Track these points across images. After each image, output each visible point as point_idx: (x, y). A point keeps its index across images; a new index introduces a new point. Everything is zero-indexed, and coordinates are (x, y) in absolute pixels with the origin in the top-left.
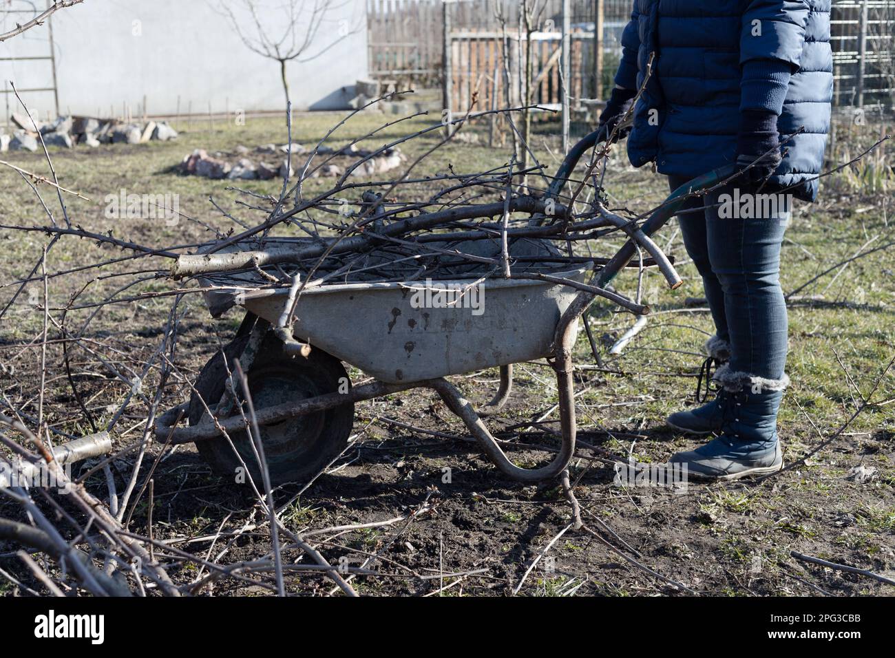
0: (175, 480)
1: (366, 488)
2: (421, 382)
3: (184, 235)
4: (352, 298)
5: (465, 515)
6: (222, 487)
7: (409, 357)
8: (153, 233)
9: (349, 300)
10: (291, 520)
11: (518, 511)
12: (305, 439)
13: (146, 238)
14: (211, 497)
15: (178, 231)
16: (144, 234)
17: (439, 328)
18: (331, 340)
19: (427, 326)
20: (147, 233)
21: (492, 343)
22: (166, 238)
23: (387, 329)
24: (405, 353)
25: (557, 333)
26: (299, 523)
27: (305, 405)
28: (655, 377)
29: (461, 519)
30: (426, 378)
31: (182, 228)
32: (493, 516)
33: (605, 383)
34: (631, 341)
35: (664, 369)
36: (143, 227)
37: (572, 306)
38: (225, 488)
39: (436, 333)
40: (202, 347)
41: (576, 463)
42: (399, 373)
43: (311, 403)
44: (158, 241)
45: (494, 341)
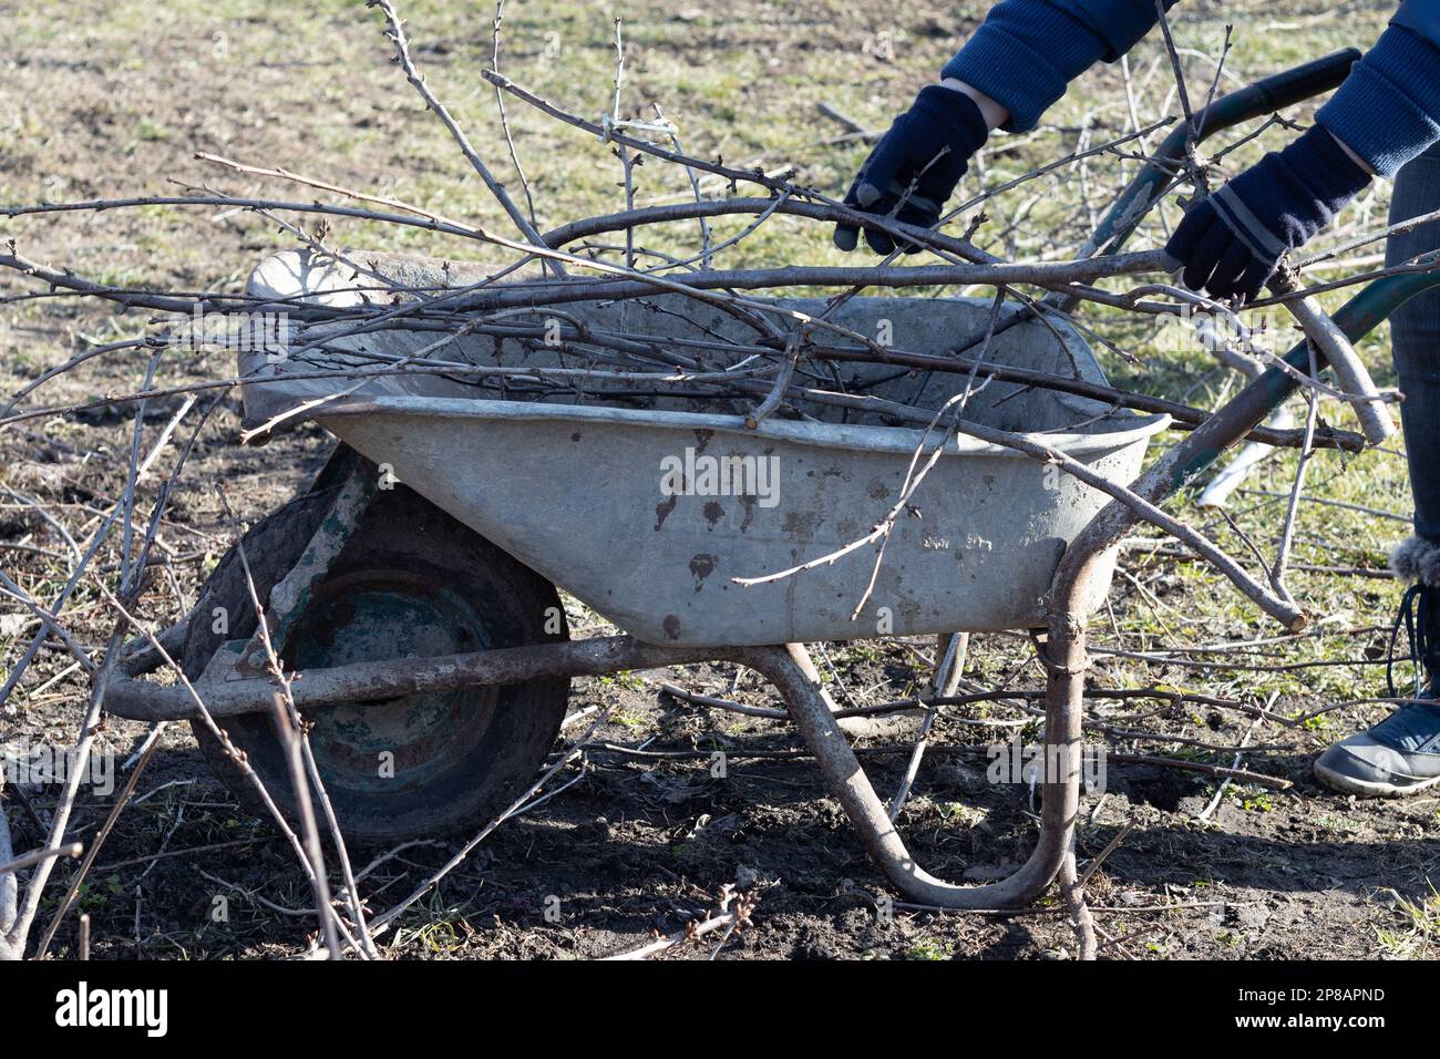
0: (154, 823)
1: (594, 861)
2: (723, 649)
3: (192, 137)
4: (576, 438)
5: (822, 941)
6: (262, 845)
7: (698, 589)
8: (118, 130)
9: (570, 443)
10: (418, 940)
11: (949, 934)
12: (454, 738)
13: (101, 142)
14: (235, 871)
15: (180, 126)
16: (96, 133)
17: (777, 530)
18: (521, 528)
19: (747, 522)
20: (105, 129)
21: (899, 579)
22: (149, 145)
23: (653, 517)
24: (691, 581)
25: (1059, 575)
26: (435, 947)
27: (446, 670)
28: (1301, 576)
29: (814, 951)
30: (735, 642)
31: (189, 118)
32: (888, 945)
33: (1180, 588)
34: (1251, 472)
35: (1325, 556)
36: (95, 112)
37: (1101, 517)
38: (267, 849)
39: (767, 541)
40: (226, 457)
41: (1093, 808)
42: (671, 624)
43: (463, 667)
44: (131, 152)
45: (906, 576)
